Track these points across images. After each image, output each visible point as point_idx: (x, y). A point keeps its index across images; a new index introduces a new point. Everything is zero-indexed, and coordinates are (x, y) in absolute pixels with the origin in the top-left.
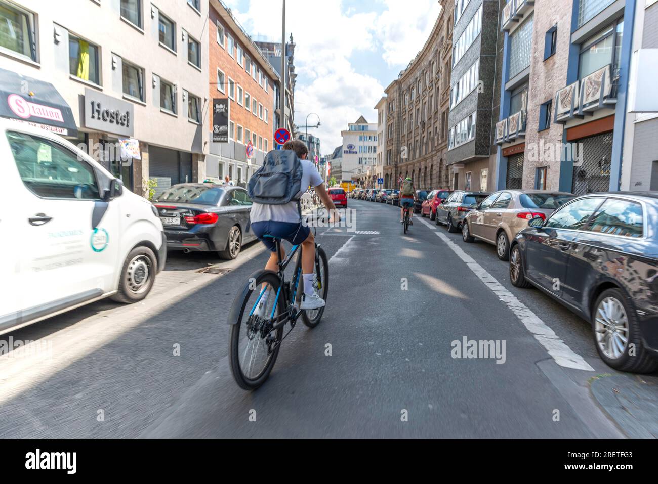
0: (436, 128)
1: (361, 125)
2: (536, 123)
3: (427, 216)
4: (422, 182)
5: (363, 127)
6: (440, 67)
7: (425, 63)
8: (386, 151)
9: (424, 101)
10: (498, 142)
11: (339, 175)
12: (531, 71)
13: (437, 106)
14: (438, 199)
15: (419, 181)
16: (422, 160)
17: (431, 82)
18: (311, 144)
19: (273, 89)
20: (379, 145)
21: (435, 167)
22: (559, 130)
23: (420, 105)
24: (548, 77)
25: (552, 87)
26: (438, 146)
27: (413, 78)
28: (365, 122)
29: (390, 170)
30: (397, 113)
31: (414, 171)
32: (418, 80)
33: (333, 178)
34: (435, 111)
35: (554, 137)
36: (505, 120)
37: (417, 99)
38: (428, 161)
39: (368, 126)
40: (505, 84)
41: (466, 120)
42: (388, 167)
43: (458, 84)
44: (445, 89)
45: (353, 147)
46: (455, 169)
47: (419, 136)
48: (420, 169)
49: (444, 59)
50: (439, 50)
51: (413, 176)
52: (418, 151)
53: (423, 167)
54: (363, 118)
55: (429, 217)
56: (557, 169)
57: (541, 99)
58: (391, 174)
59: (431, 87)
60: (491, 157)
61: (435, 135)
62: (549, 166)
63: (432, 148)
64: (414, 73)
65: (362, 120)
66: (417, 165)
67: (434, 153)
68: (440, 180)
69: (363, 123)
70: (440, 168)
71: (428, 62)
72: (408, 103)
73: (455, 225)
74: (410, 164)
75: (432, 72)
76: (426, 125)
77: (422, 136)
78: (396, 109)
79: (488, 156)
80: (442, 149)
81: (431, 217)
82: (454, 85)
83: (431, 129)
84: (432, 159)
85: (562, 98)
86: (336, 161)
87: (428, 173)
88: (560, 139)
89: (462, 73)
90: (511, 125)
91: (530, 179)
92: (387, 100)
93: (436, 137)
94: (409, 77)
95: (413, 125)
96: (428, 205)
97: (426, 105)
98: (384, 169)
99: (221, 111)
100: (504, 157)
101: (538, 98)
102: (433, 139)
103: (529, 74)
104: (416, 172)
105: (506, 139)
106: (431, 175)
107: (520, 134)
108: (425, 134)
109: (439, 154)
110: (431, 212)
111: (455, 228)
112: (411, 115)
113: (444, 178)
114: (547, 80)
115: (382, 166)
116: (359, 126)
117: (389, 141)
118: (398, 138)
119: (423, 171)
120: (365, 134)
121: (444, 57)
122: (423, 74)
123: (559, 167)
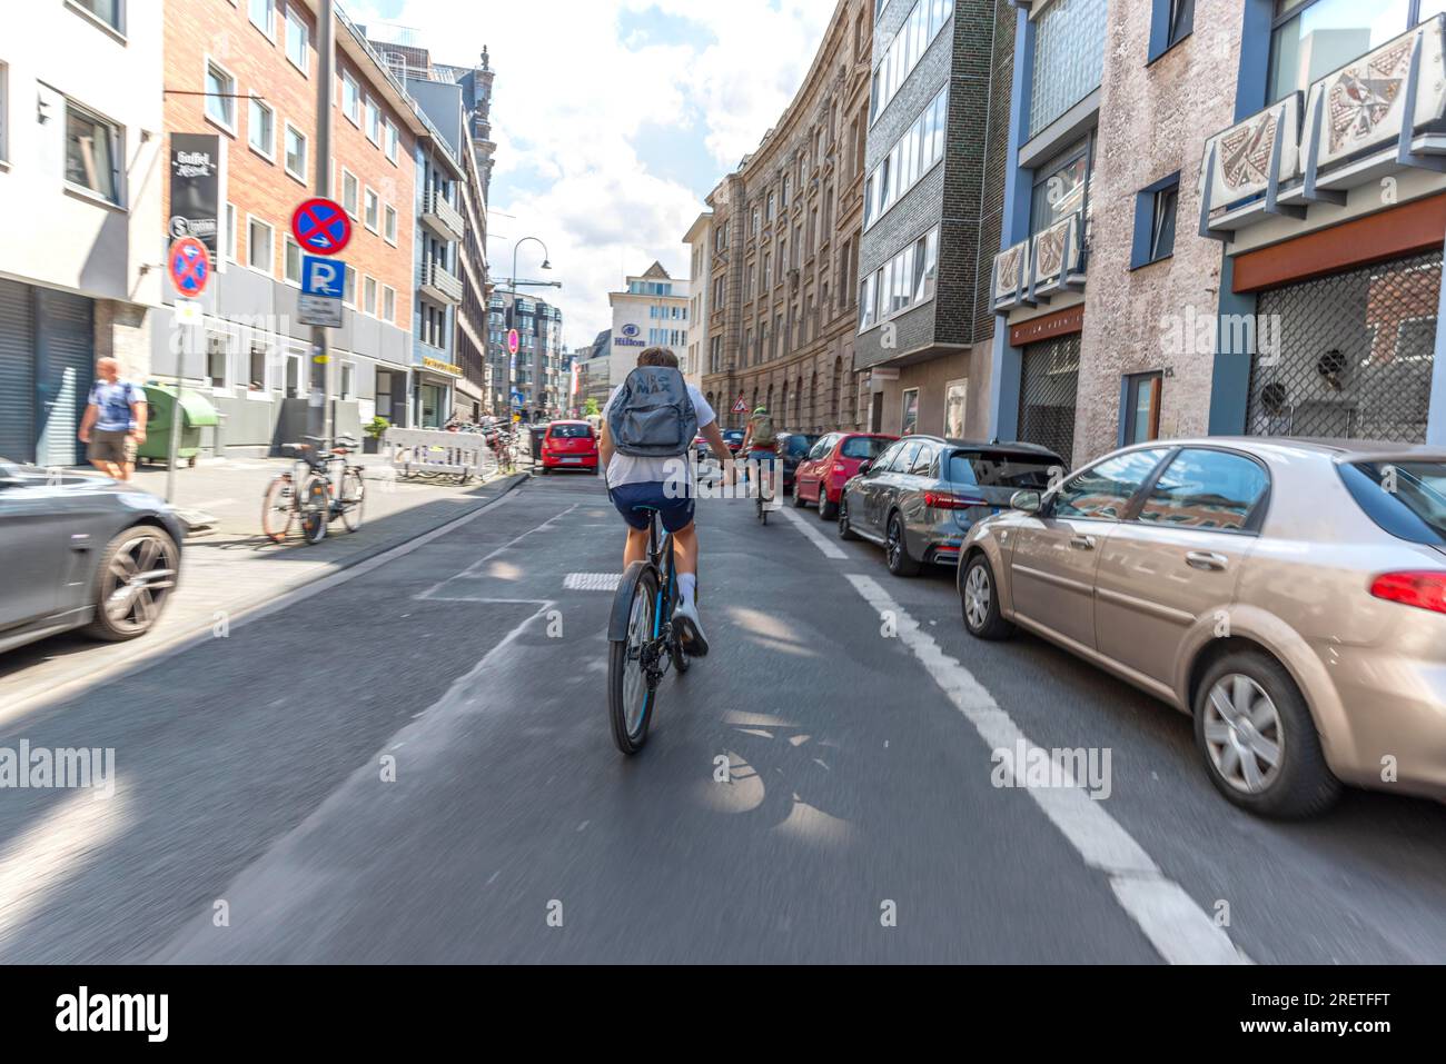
0: (826, 285)
1: (655, 283)
2: (1124, 246)
3: (808, 504)
4: (790, 415)
5: (660, 286)
6: (836, 138)
7: (799, 134)
8: (709, 341)
9: (797, 224)
10: (997, 306)
11: (603, 394)
12: (1103, 100)
13: (828, 232)
14: (842, 458)
15: (783, 411)
16: (793, 362)
17: (814, 178)
18: (540, 321)
19: (415, 160)
20: (692, 327)
21: (821, 379)
22: (1206, 260)
23: (788, 231)
24: (1166, 105)
25: (1180, 136)
26: (830, 324)
27: (771, 170)
28: (665, 275)
29: (716, 384)
30: (736, 250)
31: (771, 387)
32: (783, 174)
33: (590, 400)
34: (822, 244)
35: (1189, 281)
36: (1023, 245)
37: (782, 219)
38: (805, 364)
39: (669, 286)
40: (1019, 149)
41: (910, 253)
42: (713, 377)
43: (887, 161)
44: (849, 185)
45: (636, 332)
46: (877, 381)
47: (785, 305)
48: (786, 383)
49: (846, 114)
50: (834, 99)
51: (769, 398)
52: (781, 340)
53: (792, 378)
54: (660, 267)
55: (816, 509)
56: (1202, 377)
57: (1143, 173)
58: (720, 393)
59: (813, 190)
60: (977, 348)
61: (824, 301)
62: (1170, 369)
63: (816, 331)
64: (774, 157)
65: (657, 270)
66: (779, 373)
67: (819, 344)
68: (834, 408)
69: (659, 277)
70: (836, 379)
71: (808, 130)
72: (759, 229)
73: (918, 555)
74: (764, 371)
75: (816, 155)
76: (801, 279)
77: (792, 305)
78: (732, 243)
79: (969, 346)
80: (841, 332)
81: (822, 512)
82: (874, 167)
83: (813, 289)
84: (815, 360)
85: (1229, 155)
86: (597, 365)
87: (806, 393)
88: (1212, 287)
89: (898, 130)
90: (1041, 256)
91: (1101, 407)
92: (711, 221)
93: (826, 306)
94: (762, 167)
95: (772, 279)
96: (811, 473)
97: (803, 233)
98: (704, 382)
99: (195, 172)
100: (1016, 347)
101: (1128, 174)
102: (817, 312)
103: (1098, 110)
104: (778, 390)
105: (1025, 296)
106: (813, 397)
107: (1071, 279)
108: (799, 300)
109: (833, 345)
110: (823, 495)
111: (918, 563)
112: (767, 255)
113: (843, 405)
114: (1160, 117)
115: (700, 373)
116: (651, 285)
117: (716, 316)
118: (736, 309)
119: (793, 387)
120: (663, 304)
121: (846, 107)
122: (796, 159)
123: (1210, 372)
